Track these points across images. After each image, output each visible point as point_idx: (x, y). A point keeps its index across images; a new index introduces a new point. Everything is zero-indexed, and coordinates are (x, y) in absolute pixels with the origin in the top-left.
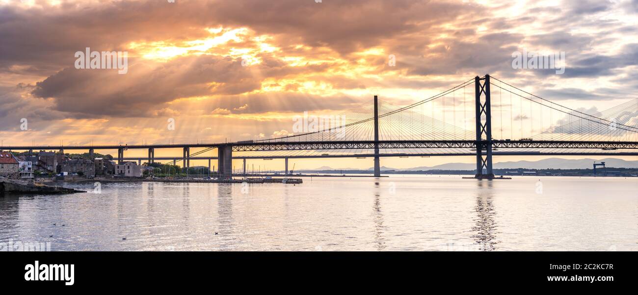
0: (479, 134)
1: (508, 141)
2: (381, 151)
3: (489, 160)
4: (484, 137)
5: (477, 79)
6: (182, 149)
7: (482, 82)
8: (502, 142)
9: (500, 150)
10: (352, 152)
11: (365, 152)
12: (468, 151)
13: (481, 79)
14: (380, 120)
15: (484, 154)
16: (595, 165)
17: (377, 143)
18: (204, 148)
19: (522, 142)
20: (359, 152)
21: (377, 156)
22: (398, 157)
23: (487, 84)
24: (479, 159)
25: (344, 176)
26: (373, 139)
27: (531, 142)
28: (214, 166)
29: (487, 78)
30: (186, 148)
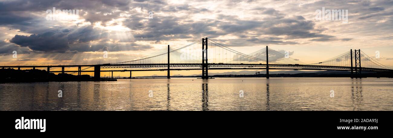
0: (203, 60)
1: (214, 64)
2: (170, 68)
3: (207, 71)
4: (205, 62)
5: (203, 39)
6: (78, 67)
7: (205, 41)
8: (212, 64)
9: (211, 67)
10: (159, 68)
11: (164, 68)
12: (199, 68)
13: (204, 39)
14: (170, 54)
15: (205, 69)
16: (256, 73)
17: (169, 64)
18: (88, 67)
19: (220, 64)
20: (161, 68)
21: (169, 70)
22: (177, 70)
23: (207, 41)
24: (203, 71)
25: (154, 78)
26: (167, 63)
27: (223, 64)
28: (92, 74)
29: (207, 39)
30: (80, 67)
